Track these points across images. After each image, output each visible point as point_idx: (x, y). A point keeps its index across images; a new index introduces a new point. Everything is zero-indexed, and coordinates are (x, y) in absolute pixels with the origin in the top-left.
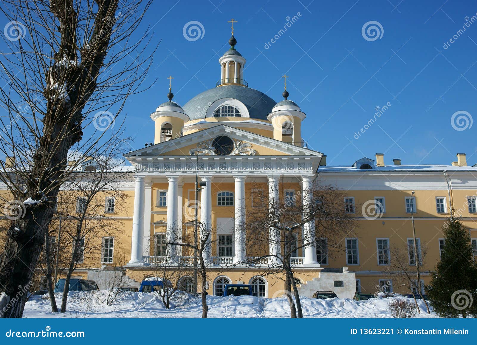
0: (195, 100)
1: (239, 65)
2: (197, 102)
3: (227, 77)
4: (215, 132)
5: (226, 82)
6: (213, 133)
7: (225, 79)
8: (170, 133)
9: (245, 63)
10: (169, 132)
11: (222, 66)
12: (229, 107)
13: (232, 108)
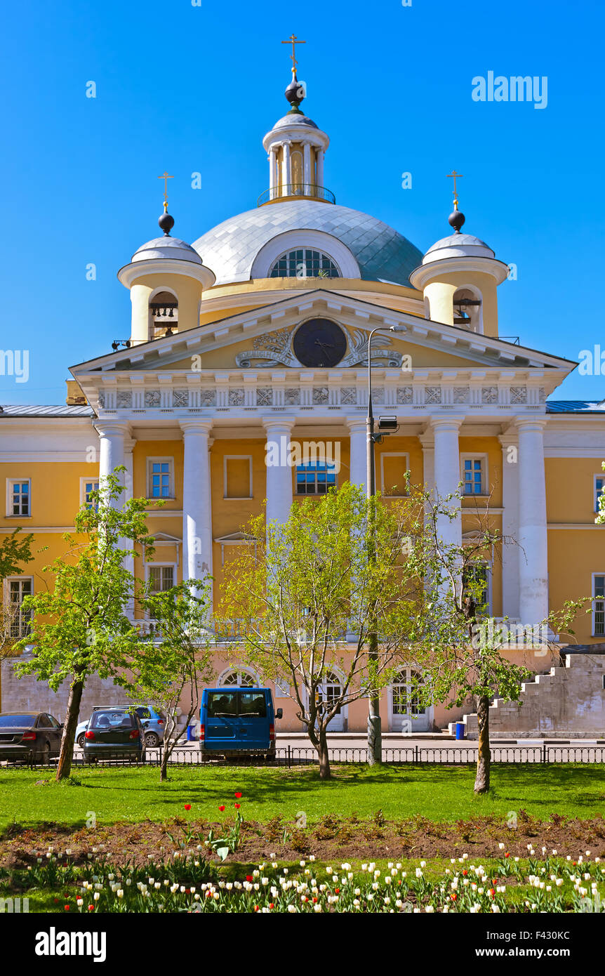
0: (217, 236)
1: (315, 151)
2: (225, 241)
3: (284, 181)
4: (300, 309)
5: (285, 193)
6: (296, 311)
7: (280, 186)
8: (171, 315)
9: (327, 146)
10: (168, 313)
11: (271, 154)
12: (308, 252)
13: (317, 255)
